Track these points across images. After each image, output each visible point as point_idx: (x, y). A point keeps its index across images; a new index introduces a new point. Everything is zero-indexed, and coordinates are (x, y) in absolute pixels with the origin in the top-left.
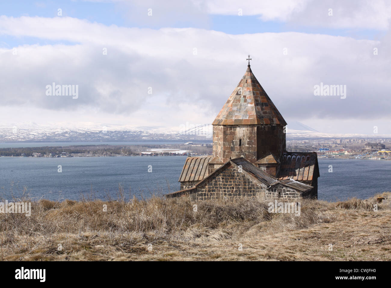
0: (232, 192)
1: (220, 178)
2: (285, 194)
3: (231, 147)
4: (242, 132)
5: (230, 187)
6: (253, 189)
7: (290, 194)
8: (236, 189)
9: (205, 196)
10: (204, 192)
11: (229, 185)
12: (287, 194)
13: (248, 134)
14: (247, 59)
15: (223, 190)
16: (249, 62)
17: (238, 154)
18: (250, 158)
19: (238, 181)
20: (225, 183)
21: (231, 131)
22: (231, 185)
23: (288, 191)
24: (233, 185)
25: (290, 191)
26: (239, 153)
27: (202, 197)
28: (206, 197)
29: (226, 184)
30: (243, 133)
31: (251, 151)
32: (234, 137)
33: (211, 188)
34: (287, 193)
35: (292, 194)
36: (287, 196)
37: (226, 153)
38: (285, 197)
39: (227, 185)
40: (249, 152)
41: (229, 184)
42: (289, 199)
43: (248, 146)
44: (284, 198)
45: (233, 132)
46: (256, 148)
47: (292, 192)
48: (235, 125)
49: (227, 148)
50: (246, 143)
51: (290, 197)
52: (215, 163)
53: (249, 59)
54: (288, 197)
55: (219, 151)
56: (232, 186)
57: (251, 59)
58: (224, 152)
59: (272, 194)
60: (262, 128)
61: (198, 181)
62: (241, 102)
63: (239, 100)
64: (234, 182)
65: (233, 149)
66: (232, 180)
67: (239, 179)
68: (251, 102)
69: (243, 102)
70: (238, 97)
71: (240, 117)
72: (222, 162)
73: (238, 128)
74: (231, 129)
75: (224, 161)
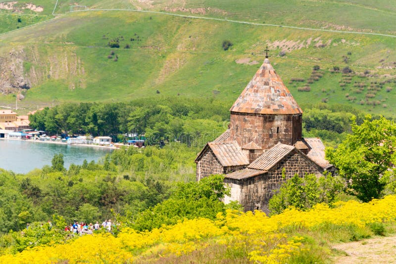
3: (270, 134)
4: (280, 121)
8: (299, 172)
10: (274, 176)
13: (284, 123)
15: (289, 173)
17: (275, 140)
19: (301, 165)
20: (291, 167)
24: (297, 169)
26: (277, 139)
28: (275, 179)
31: (287, 138)
39: (292, 169)
40: (285, 139)
41: (294, 168)
43: (285, 133)
45: (271, 121)
46: (292, 136)
48: (273, 114)
49: (266, 135)
50: (283, 131)
60: (295, 117)
61: (240, 165)
62: (272, 93)
63: (270, 90)
64: (298, 166)
65: (271, 136)
66: (297, 164)
67: (302, 163)
68: (282, 92)
69: (274, 92)
70: (267, 87)
71: (276, 107)
72: (261, 148)
73: (276, 117)
74: (270, 117)
75: (263, 147)
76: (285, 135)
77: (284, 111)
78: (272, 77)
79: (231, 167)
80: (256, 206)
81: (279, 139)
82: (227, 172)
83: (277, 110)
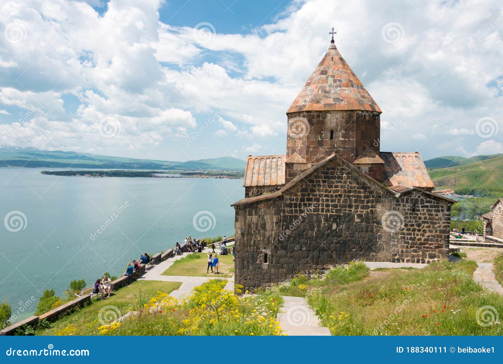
0: (338, 202)
1: (319, 180)
2: (422, 207)
3: (319, 141)
4: (335, 120)
5: (336, 194)
6: (372, 199)
7: (431, 206)
8: (345, 197)
9: (295, 206)
10: (295, 202)
11: (335, 192)
12: (427, 206)
13: (343, 124)
14: (330, 33)
15: (325, 198)
16: (333, 37)
17: (327, 150)
18: (345, 157)
19: (348, 185)
20: (328, 189)
21: (318, 119)
22: (338, 191)
23: (427, 202)
24: (341, 192)
25: (430, 202)
26: (330, 148)
27: (291, 209)
28: (298, 208)
29: (330, 189)
30: (336, 122)
31: (346, 146)
32: (322, 127)
33: (305, 195)
34: (427, 204)
35: (435, 207)
36: (425, 209)
37: (311, 149)
38: (423, 210)
39: (330, 192)
40: (344, 148)
41: (334, 190)
42: (429, 215)
43: (343, 139)
44: (422, 212)
45: (321, 121)
46: (355, 143)
47: (434, 203)
48: (324, 111)
49: (313, 141)
50: (341, 135)
51: (431, 211)
52: (295, 162)
53: (333, 33)
54: (428, 211)
55: (299, 146)
56: (339, 193)
57: (336, 33)
58: (308, 147)
59: (402, 206)
60: (362, 116)
61: (270, 186)
62: (329, 83)
63: (326, 80)
64: (342, 187)
65: (321, 143)
66: (339, 184)
67: (350, 183)
68: (344, 82)
69: (332, 82)
70: (324, 76)
71: (331, 101)
72: (305, 161)
73: (329, 115)
74: (318, 116)
75: (308, 160)
76: (344, 142)
77: (343, 105)
78: (335, 63)
79: (257, 187)
80: (261, 252)
81: (334, 147)
82: (250, 194)
83: (330, 105)
